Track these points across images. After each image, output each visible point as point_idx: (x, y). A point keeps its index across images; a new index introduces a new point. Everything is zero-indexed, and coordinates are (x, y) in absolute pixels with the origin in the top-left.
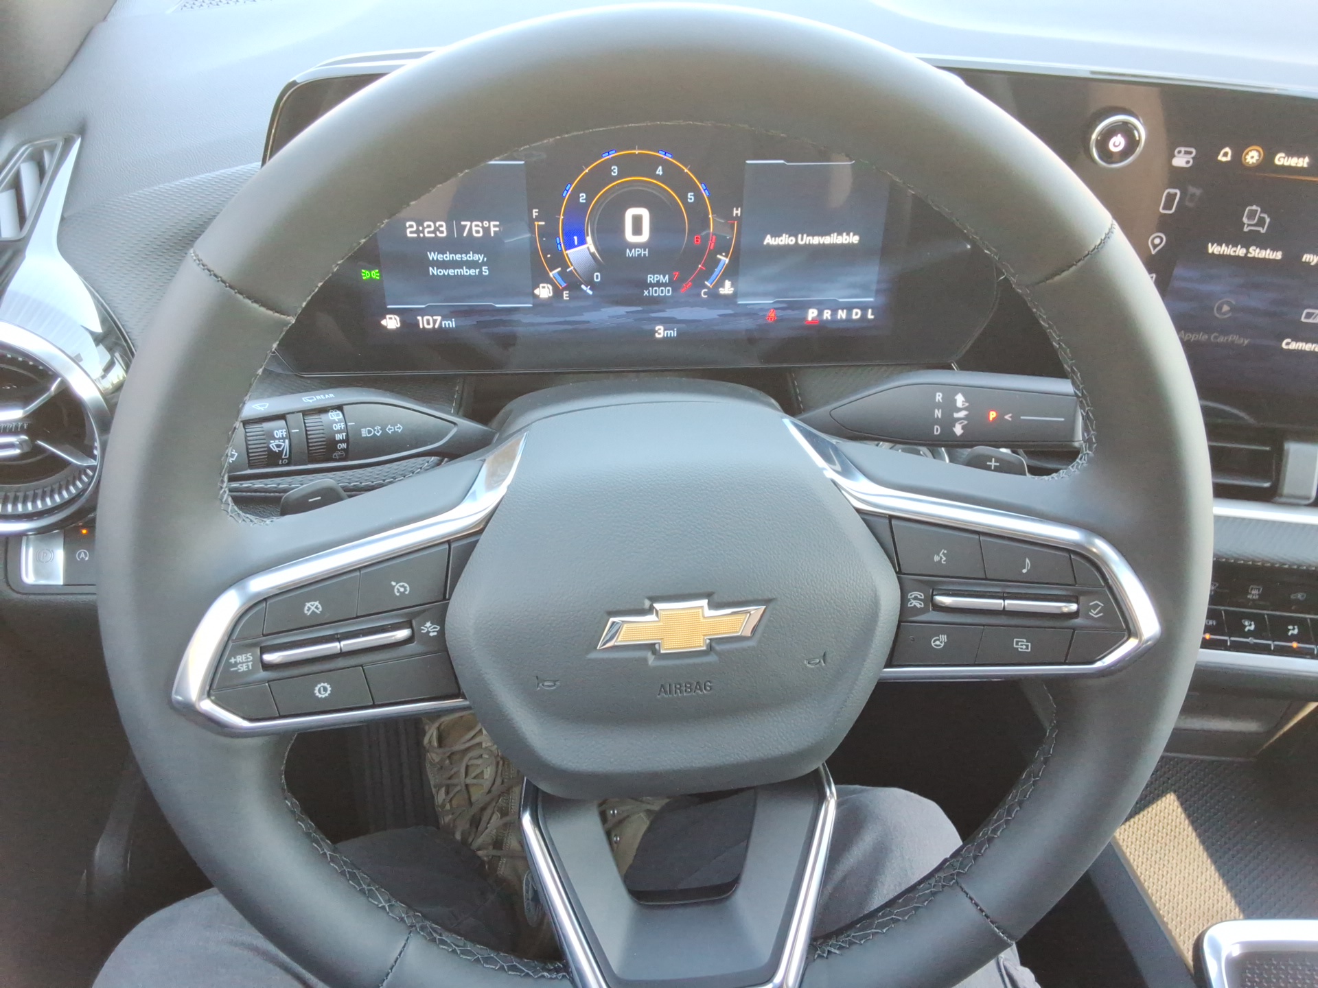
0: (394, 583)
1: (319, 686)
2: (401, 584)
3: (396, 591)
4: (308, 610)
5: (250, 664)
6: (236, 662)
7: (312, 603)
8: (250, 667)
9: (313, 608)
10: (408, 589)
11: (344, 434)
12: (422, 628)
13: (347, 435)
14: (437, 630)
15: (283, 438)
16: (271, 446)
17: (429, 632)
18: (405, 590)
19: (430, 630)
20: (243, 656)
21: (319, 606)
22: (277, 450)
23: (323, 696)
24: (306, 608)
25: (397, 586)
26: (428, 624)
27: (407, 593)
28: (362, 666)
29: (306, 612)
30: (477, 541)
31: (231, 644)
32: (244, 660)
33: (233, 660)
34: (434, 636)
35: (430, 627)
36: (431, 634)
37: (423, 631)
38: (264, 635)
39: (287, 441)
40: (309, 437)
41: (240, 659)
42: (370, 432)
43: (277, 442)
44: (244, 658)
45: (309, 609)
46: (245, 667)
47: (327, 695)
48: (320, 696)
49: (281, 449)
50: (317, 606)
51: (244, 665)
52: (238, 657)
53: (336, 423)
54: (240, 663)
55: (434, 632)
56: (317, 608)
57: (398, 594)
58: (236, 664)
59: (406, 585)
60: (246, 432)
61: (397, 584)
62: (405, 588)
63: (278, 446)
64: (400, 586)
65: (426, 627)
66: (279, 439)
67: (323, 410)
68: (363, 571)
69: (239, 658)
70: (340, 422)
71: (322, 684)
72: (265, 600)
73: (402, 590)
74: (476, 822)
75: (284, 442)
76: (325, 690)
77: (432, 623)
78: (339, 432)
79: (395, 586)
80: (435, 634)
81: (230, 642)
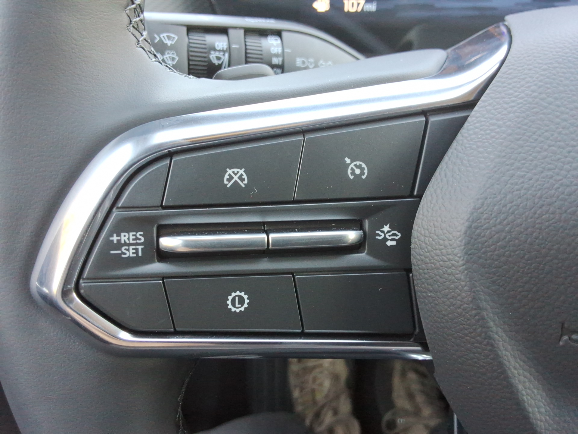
0: (348, 161)
1: (233, 294)
2: (358, 163)
3: (349, 171)
4: (229, 180)
5: (140, 248)
6: (119, 241)
7: (236, 170)
8: (140, 254)
9: (236, 178)
10: (366, 171)
11: (281, 59)
12: (377, 232)
13: (283, 61)
14: (397, 238)
15: (224, 51)
16: (211, 56)
17: (385, 239)
18: (362, 173)
19: (387, 236)
20: (131, 234)
21: (245, 176)
22: (216, 62)
23: (238, 310)
24: (227, 177)
25: (352, 165)
26: (386, 228)
27: (364, 177)
28: (292, 274)
29: (226, 182)
30: (465, 119)
31: (115, 213)
32: (131, 241)
33: (115, 238)
34: (391, 246)
35: (388, 232)
36: (389, 243)
37: (377, 237)
38: (164, 208)
39: (227, 55)
40: (249, 55)
41: (126, 239)
42: (304, 62)
43: (217, 54)
44: (132, 237)
45: (231, 178)
46: (132, 251)
47: (242, 309)
48: (233, 309)
49: (220, 62)
50: (242, 175)
51: (131, 247)
52: (123, 234)
53: (275, 47)
54: (125, 244)
55: (392, 240)
56: (241, 178)
57: (352, 177)
58: (119, 245)
59: (364, 165)
60: (189, 43)
61: (352, 162)
62: (362, 169)
63: (218, 58)
64: (355, 165)
65: (383, 232)
66: (219, 51)
67: (263, 33)
68: (308, 136)
69: (124, 237)
70: (277, 46)
71: (238, 293)
72: (170, 155)
73: (358, 171)
74: (317, 415)
75: (224, 55)
76: (241, 301)
77: (392, 228)
78: (277, 55)
79: (349, 164)
80: (394, 243)
81: (114, 210)
